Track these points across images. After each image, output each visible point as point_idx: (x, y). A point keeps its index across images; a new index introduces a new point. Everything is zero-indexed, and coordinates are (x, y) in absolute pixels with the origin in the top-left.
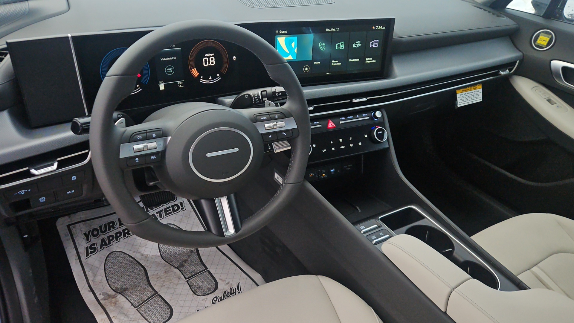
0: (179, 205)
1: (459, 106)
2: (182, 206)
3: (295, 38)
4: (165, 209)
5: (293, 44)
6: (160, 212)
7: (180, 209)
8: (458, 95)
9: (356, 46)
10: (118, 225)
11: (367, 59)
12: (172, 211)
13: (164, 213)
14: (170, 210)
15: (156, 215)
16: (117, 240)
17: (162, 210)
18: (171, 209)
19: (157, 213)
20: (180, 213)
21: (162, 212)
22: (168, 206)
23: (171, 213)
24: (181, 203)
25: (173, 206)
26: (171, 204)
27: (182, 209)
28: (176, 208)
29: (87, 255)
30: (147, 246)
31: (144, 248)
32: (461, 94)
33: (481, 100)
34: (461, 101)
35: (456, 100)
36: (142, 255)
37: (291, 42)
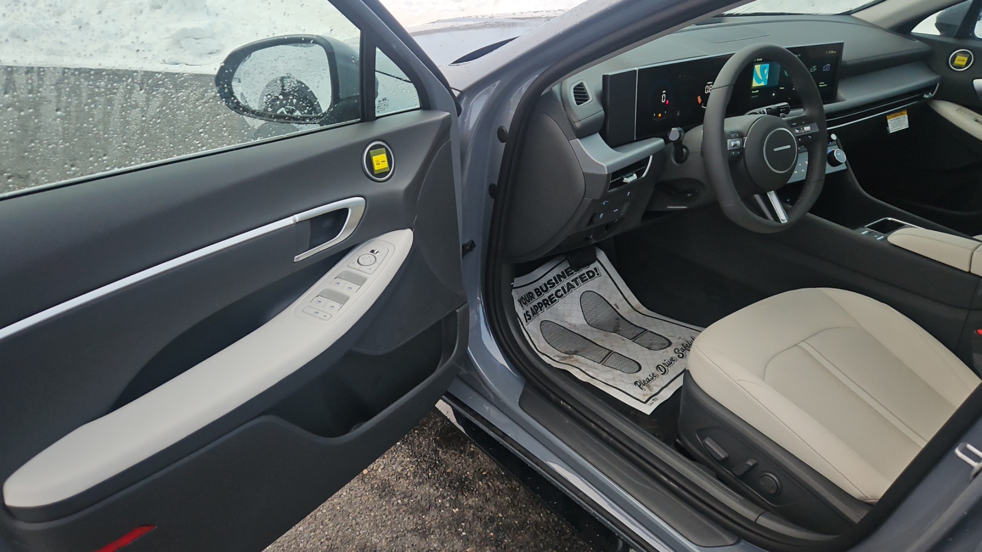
0: (594, 270)
1: (891, 132)
2: (597, 272)
3: (767, 65)
4: (580, 277)
5: (766, 71)
6: (575, 280)
7: (596, 275)
8: (889, 121)
9: (812, 70)
10: (536, 296)
11: (820, 83)
12: (587, 277)
13: (580, 280)
14: (585, 277)
15: (572, 283)
16: (541, 310)
17: (577, 278)
18: (586, 275)
19: (572, 281)
20: (597, 279)
21: (577, 280)
22: (582, 273)
23: (587, 279)
24: (595, 269)
25: (588, 273)
26: (584, 271)
27: (598, 274)
28: (591, 274)
29: (527, 322)
30: (572, 315)
31: (569, 318)
32: (891, 119)
33: (908, 127)
34: (892, 127)
35: (888, 126)
36: (570, 324)
37: (765, 68)
